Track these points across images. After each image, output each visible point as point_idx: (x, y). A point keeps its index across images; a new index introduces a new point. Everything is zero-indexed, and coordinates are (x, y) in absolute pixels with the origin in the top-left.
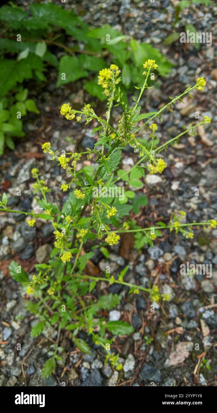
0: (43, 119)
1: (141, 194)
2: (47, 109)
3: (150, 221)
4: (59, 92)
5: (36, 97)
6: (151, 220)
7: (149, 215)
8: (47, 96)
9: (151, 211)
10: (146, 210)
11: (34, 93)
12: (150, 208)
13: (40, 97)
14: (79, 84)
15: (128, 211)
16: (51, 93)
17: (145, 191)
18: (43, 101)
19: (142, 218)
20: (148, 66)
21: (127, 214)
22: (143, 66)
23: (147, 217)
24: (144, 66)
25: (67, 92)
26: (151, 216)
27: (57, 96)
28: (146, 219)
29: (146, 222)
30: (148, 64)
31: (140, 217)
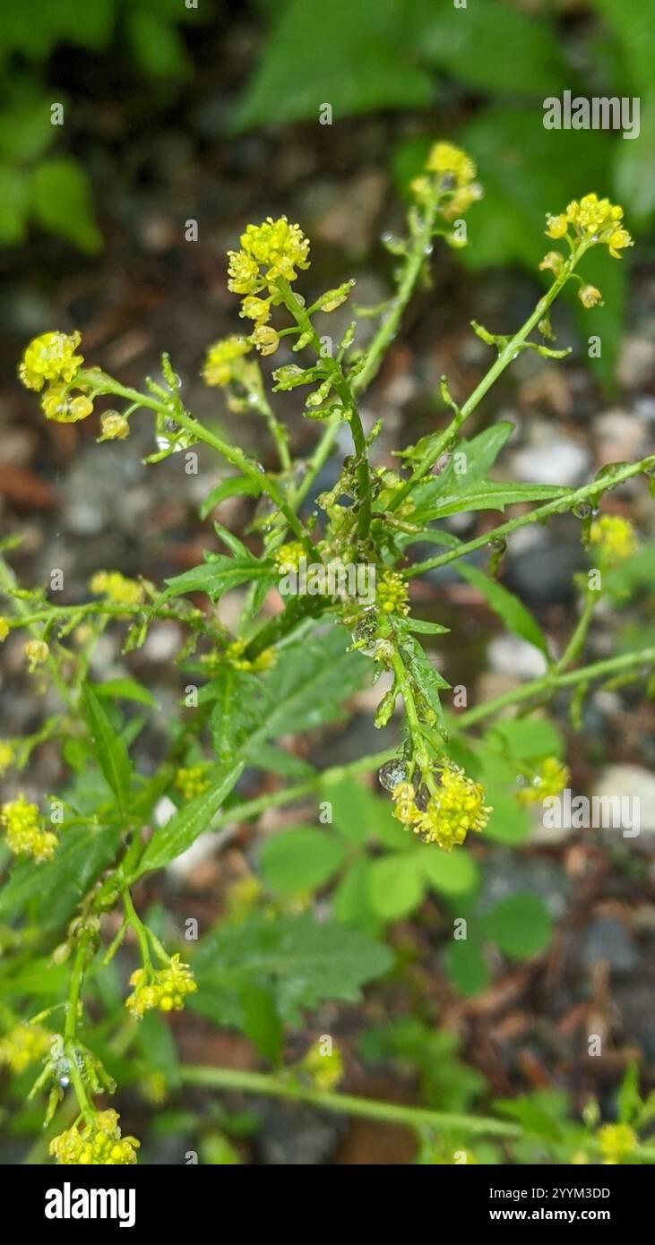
0: (115, 288)
1: (542, 874)
2: (155, 234)
3: (550, 1058)
4: (253, 154)
5: (116, 148)
6: (565, 1050)
7: (556, 1017)
8: (176, 160)
9: (578, 998)
10: (551, 981)
11: (109, 120)
12: (574, 977)
13: (135, 158)
14: (372, 137)
15: (361, 977)
16: (204, 148)
17: (576, 861)
18: (147, 180)
19: (514, 1025)
20: (573, 230)
21: (352, 995)
22: (548, 228)
23: (543, 1025)
24: (553, 228)
25: (295, 164)
26: (567, 1026)
27: (234, 173)
28: (530, 1039)
29: (529, 1059)
30: (579, 219)
31: (499, 1016)
